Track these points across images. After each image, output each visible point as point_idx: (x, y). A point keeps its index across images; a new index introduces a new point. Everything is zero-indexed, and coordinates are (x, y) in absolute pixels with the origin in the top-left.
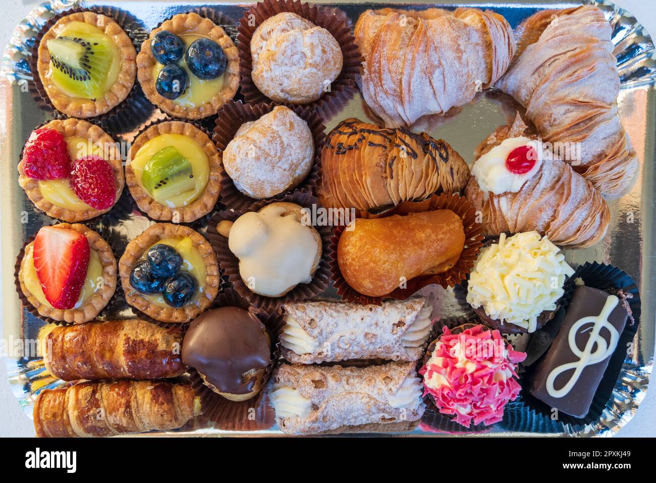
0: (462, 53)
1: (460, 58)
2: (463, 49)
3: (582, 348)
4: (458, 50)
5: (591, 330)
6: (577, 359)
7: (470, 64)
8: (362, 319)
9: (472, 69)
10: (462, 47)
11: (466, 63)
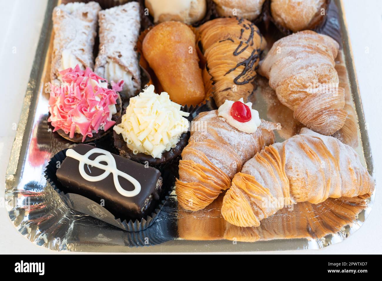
0: (306, 69)
1: (302, 68)
2: (308, 69)
3: (102, 171)
4: (307, 66)
5: (90, 166)
6: (111, 175)
7: (299, 75)
8: (125, 36)
9: (296, 77)
10: (310, 68)
11: (300, 72)
